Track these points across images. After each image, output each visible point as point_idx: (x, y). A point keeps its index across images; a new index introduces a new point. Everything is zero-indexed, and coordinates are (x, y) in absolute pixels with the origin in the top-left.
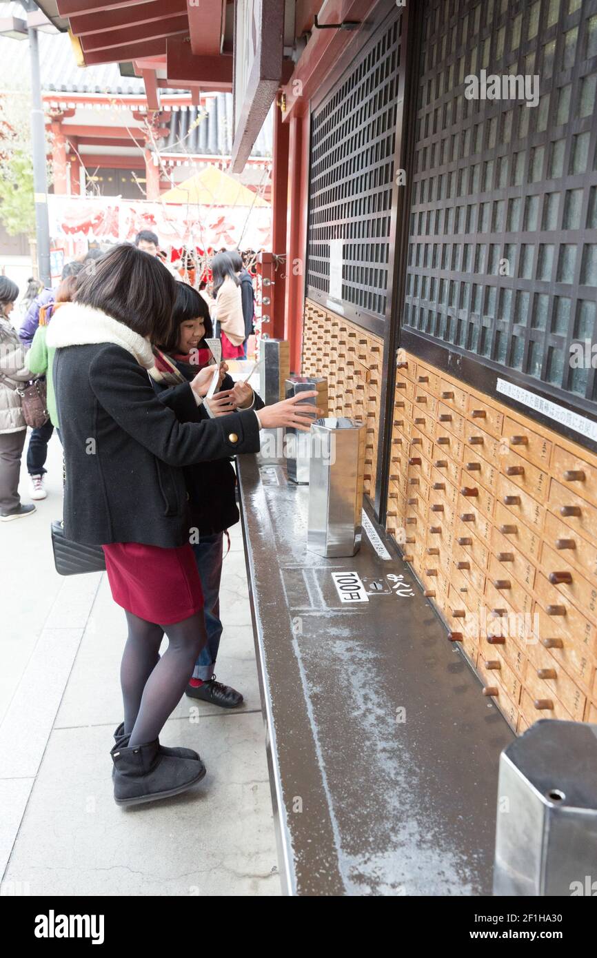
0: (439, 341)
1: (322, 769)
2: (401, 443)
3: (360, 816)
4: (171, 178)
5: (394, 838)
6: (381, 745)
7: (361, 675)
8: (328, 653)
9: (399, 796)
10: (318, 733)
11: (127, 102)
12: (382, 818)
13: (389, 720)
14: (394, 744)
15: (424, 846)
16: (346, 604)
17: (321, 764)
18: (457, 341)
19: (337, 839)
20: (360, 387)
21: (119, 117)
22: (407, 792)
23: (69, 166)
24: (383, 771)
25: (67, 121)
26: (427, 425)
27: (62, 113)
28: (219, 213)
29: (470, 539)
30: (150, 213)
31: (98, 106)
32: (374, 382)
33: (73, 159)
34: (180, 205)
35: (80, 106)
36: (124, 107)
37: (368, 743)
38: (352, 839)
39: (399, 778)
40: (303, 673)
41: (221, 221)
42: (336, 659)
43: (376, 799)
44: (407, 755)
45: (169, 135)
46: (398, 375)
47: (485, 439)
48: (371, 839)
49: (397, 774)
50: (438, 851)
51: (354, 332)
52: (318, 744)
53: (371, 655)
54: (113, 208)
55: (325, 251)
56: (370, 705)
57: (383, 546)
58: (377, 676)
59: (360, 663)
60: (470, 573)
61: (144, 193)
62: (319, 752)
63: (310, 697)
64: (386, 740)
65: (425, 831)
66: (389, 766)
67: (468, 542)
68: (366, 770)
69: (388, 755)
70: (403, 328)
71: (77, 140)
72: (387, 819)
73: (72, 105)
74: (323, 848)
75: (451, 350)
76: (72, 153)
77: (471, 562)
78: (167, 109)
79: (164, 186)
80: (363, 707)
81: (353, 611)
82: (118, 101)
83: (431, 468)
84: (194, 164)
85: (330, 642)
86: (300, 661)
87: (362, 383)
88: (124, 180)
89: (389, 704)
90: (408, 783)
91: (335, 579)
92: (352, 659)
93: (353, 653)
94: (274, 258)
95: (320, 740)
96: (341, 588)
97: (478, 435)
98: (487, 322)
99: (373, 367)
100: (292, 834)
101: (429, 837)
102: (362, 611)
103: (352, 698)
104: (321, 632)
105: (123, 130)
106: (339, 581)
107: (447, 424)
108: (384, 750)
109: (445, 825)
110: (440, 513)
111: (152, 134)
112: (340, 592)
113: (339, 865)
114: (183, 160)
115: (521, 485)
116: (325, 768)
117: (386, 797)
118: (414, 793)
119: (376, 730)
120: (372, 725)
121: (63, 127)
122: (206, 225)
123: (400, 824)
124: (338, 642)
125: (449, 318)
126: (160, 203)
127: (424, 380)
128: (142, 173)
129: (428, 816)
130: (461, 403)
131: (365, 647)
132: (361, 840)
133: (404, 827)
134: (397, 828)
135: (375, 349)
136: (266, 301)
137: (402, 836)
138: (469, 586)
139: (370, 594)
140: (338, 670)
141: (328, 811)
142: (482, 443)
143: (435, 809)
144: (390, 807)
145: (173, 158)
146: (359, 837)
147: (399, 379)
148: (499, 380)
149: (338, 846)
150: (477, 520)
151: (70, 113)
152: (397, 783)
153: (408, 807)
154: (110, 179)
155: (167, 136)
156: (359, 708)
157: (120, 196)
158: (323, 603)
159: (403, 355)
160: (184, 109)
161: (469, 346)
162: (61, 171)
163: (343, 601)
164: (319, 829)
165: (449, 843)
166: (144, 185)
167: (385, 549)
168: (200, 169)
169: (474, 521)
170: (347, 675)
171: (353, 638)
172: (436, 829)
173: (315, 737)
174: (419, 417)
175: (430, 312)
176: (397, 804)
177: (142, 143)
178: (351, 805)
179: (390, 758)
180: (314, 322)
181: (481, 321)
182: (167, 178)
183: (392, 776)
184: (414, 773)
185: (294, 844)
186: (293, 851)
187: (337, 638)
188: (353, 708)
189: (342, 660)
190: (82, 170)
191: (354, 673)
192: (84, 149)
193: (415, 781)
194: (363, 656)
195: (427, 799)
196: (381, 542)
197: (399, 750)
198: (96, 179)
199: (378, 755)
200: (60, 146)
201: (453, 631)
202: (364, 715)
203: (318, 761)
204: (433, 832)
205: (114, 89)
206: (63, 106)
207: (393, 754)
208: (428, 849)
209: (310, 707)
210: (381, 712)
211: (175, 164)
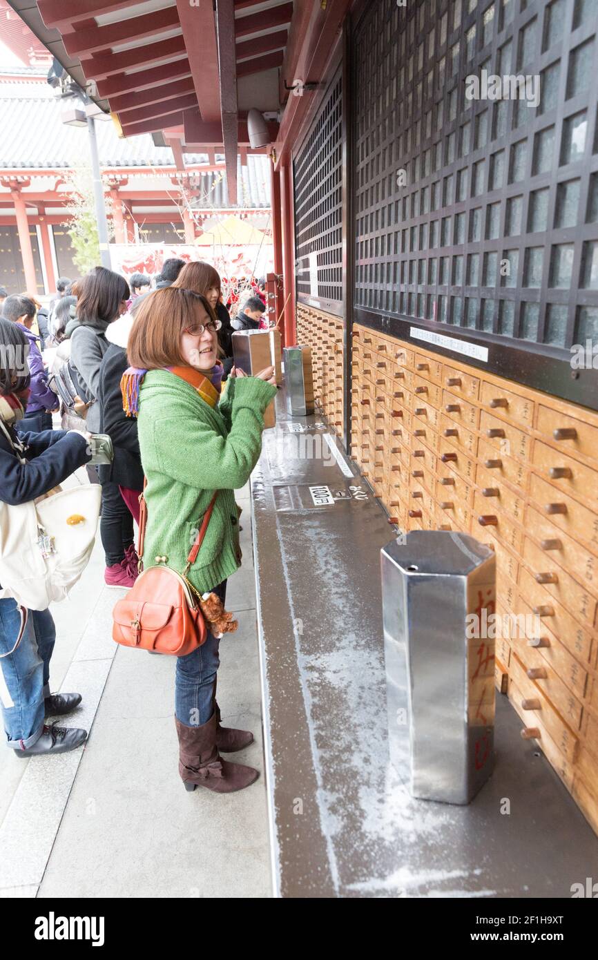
0: (376, 310)
1: (291, 606)
2: (357, 392)
3: (315, 632)
4: (203, 227)
5: (338, 645)
6: (334, 590)
7: (324, 549)
8: (302, 536)
9: (344, 620)
11: (166, 171)
12: (330, 633)
13: (342, 575)
14: (345, 589)
15: (359, 648)
16: (318, 507)
17: (291, 602)
18: (387, 308)
19: (298, 646)
20: (331, 358)
21: (161, 183)
22: (350, 617)
23: (126, 223)
24: (335, 605)
25: (122, 188)
26: (372, 374)
27: (118, 182)
28: (239, 250)
29: (399, 448)
31: (145, 176)
32: (339, 352)
33: (128, 218)
34: (208, 246)
35: (131, 176)
36: (165, 176)
37: (325, 589)
38: (309, 646)
39: (345, 609)
40: (283, 550)
41: (240, 256)
42: (307, 540)
43: (328, 622)
44: (353, 595)
45: (200, 196)
46: (353, 342)
47: (405, 374)
48: (322, 646)
49: (344, 607)
50: (368, 650)
51: (326, 318)
52: (289, 591)
53: (333, 536)
54: (159, 251)
55: (306, 263)
56: (329, 567)
57: (348, 469)
58: (336, 548)
59: (324, 542)
60: (400, 473)
61: (182, 239)
62: (290, 596)
63: (287, 563)
64: (339, 587)
65: (360, 639)
66: (339, 603)
67: (398, 450)
68: (323, 606)
69: (338, 596)
70: (355, 307)
71: (130, 203)
72: (335, 633)
73: (125, 176)
74: (287, 652)
75: (383, 315)
76: (127, 213)
77: (401, 465)
78: (197, 174)
79: (197, 234)
80: (324, 568)
81: (322, 510)
82: (159, 171)
83: (375, 404)
84: (220, 216)
85: (304, 530)
86: (281, 542)
87: (333, 355)
88: (167, 231)
89: (343, 566)
90: (352, 612)
91: (312, 491)
92: (319, 540)
93: (320, 536)
94: (275, 276)
95: (291, 589)
96: (315, 496)
97: (401, 371)
98: (403, 288)
99: (338, 341)
100: (266, 644)
101: (363, 642)
102: (328, 509)
103: (316, 563)
104: (298, 524)
105: (164, 193)
106: (314, 492)
107: (383, 369)
108: (337, 593)
109: (375, 635)
110: (382, 435)
111: (185, 194)
112: (314, 499)
113: (298, 662)
114: (211, 213)
115: (426, 400)
116: (293, 605)
117: (335, 621)
118: (355, 618)
119: (332, 582)
120: (329, 578)
121: (119, 194)
122: (229, 259)
123: (343, 636)
124: (310, 529)
125: (382, 292)
126: (194, 246)
127: (367, 341)
128: (180, 225)
129: (363, 631)
130: (390, 351)
131: (328, 532)
132: (315, 647)
133: (346, 638)
134: (341, 638)
135: (339, 328)
137: (344, 643)
138: (401, 483)
139: (336, 499)
140: (308, 546)
142: (403, 377)
143: (368, 626)
144: (337, 627)
145: (204, 212)
146: (313, 645)
147: (355, 345)
148: (412, 328)
149: (298, 650)
150: (403, 434)
151: (124, 182)
152: (343, 612)
153: (349, 626)
154: (157, 231)
155: (198, 196)
156: (321, 569)
157: (164, 242)
158: (302, 506)
159: (357, 327)
161: (394, 309)
162: (120, 227)
163: (316, 504)
164: (286, 641)
165: (377, 646)
166: (182, 234)
167: (350, 470)
168: (224, 219)
170: (315, 549)
171: (320, 527)
172: (368, 638)
173: (288, 587)
174: (367, 369)
175: (371, 290)
176: (342, 625)
177: (179, 202)
178: (310, 626)
179: (340, 598)
180: (303, 319)
181: (400, 289)
182: (199, 228)
183: (341, 608)
184: (357, 606)
185: (267, 650)
186: (266, 654)
187: (310, 527)
188: (317, 569)
189: (311, 541)
190: (136, 226)
191: (319, 548)
192: (135, 209)
193: (356, 610)
194: (327, 538)
195: (363, 621)
196: (347, 466)
197: (347, 592)
198: (146, 232)
199: (332, 597)
200: (118, 208)
201: (392, 517)
202: (325, 573)
203: (288, 601)
204: (366, 640)
205: (156, 161)
206: (119, 177)
207: (342, 595)
208: (361, 650)
209: (286, 569)
210: (336, 571)
211: (205, 217)
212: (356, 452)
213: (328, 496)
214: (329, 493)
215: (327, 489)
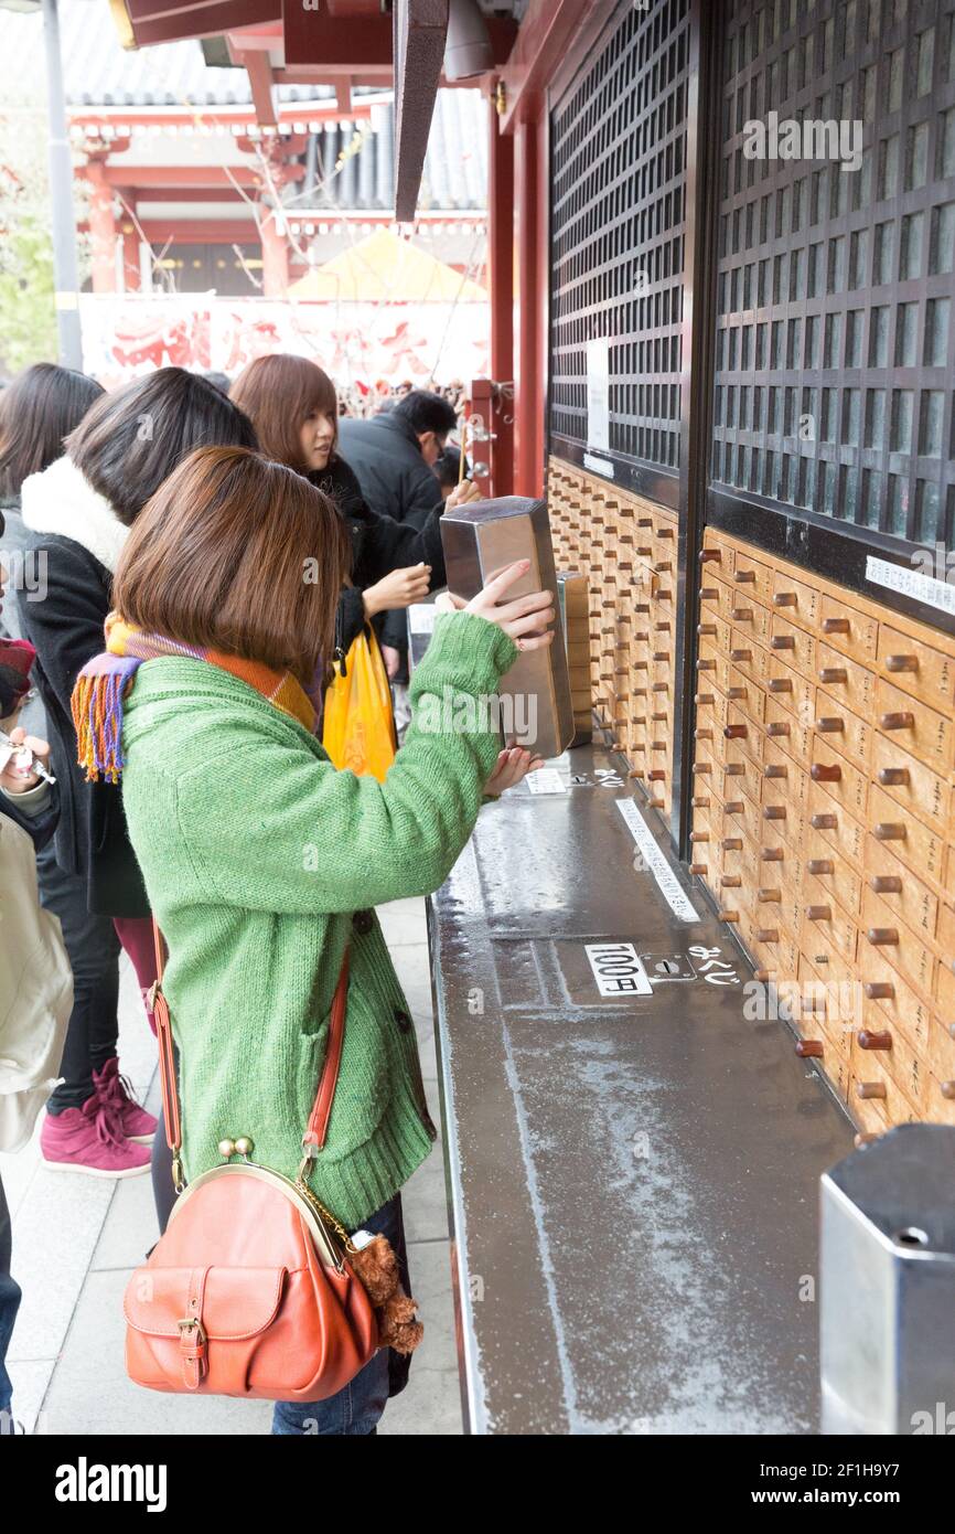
0: (770, 503)
1: (547, 1276)
2: (713, 702)
3: (615, 1355)
4: (311, 255)
5: (674, 1393)
6: (660, 1237)
7: (630, 1119)
8: (571, 1082)
9: (690, 1323)
10: (545, 1216)
11: (224, 119)
12: (653, 1358)
13: (679, 1196)
14: (686, 1236)
15: (730, 1405)
16: (609, 1000)
17: (547, 1268)
18: (800, 499)
19: (570, 1394)
20: (641, 608)
21: (212, 149)
22: (704, 1315)
23: (121, 242)
24: (663, 1280)
25: (116, 160)
26: (755, 661)
27: (108, 147)
28: (399, 315)
29: (830, 863)
30: (268, 320)
31: (172, 130)
32: (665, 595)
33: (128, 229)
34: (324, 303)
35: (139, 130)
36: (220, 129)
37: (636, 1234)
38: (598, 1393)
39: (691, 1293)
40: (521, 1118)
41: (401, 329)
42: (586, 1093)
43: (646, 1327)
44: (709, 1254)
45: (304, 178)
46: (704, 575)
47: (850, 673)
48: (633, 1394)
49: (688, 1285)
50: (756, 1413)
51: (631, 507)
52: (543, 1235)
53: (651, 1085)
54: (201, 316)
55: (578, 364)
56: (644, 1170)
57: (685, 898)
58: (661, 1120)
59: (630, 1100)
60: (831, 927)
61: (257, 284)
62: (544, 1248)
63: (533, 1157)
64: (672, 1228)
65: (734, 1380)
66: (674, 1272)
67: (826, 868)
68: (631, 1280)
69: (672, 1253)
70: (710, 488)
71: (135, 195)
72: (665, 1360)
73: (123, 131)
74: (541, 1408)
75: (790, 516)
76: (125, 218)
77: (833, 905)
78: (300, 129)
79: (295, 272)
80: (631, 1174)
81: (621, 1010)
82: (207, 119)
83: (762, 741)
84: (352, 228)
85: (576, 1064)
86: (517, 1097)
87: (647, 601)
88: (221, 264)
89: (680, 1168)
90: (708, 1301)
91: (592, 957)
92: (616, 1094)
93: (618, 1083)
94: (494, 389)
95: (546, 1228)
96: (602, 971)
97: (838, 666)
98: (847, 456)
99: (663, 567)
100: (487, 1384)
101: (741, 1390)
102: (637, 1009)
103: (610, 1158)
104: (560, 1046)
105: (217, 171)
106: (597, 960)
107: (786, 654)
108: (666, 1245)
109: (772, 1370)
110: (781, 822)
111: (270, 175)
112: (599, 977)
114: (331, 222)
115: (909, 746)
116: (553, 1275)
117: (665, 1324)
118: (718, 1317)
119: (653, 1213)
120: (646, 1204)
121: (107, 172)
122: (372, 337)
123: (687, 1369)
124: (589, 1064)
125: (786, 457)
126: (287, 302)
127: (746, 577)
128: (254, 249)
129: (741, 1356)
130: (809, 611)
131: (641, 1073)
132: (613, 1396)
133: (695, 1375)
134: (682, 1376)
135: (664, 534)
136: (481, 471)
137: (691, 1389)
138: (831, 953)
139: (655, 980)
140: (587, 1111)
141: (557, 1347)
142: (845, 680)
143: (754, 1344)
144: (671, 1342)
145: (312, 220)
146: (611, 1391)
147: (708, 582)
148: (870, 559)
149: (569, 1405)
150: (841, 826)
151: (121, 145)
152: (686, 1301)
153: (704, 1340)
154: (197, 264)
155: (299, 179)
156: (622, 1175)
157: (213, 291)
158: (568, 997)
159: (714, 538)
160: (331, 128)
161: (818, 505)
162: (106, 251)
163: (604, 993)
164: (537, 1376)
165: (778, 1401)
166: (258, 273)
167: (688, 903)
168: (359, 237)
169: (836, 827)
170: (605, 1119)
171: (618, 1056)
172: (756, 1378)
173: (539, 1223)
174: (741, 648)
175: (756, 450)
176: (685, 1337)
177: (253, 194)
178: (599, 1336)
179: (677, 1259)
180: (564, 499)
181: (838, 455)
182: (299, 257)
183: (679, 1289)
184: (721, 1284)
185: (489, 1400)
186: (487, 1412)
187: (591, 1056)
188: (612, 1176)
189: (596, 1095)
190: (145, 249)
191: (617, 1116)
192: (147, 209)
193: (721, 1297)
194: (637, 1088)
195: (740, 1327)
196: (681, 891)
197: (694, 1245)
198: (170, 264)
199: (654, 1254)
200: (104, 207)
201: (807, 1038)
202: (633, 1187)
203: (541, 1264)
204: (749, 1383)
205: (201, 97)
206: (109, 132)
207: (681, 1251)
208: (737, 1411)
209: (532, 1174)
210: (663, 1182)
211: (317, 230)
212: (703, 854)
213: (635, 970)
214: (637, 963)
215: (632, 953)
